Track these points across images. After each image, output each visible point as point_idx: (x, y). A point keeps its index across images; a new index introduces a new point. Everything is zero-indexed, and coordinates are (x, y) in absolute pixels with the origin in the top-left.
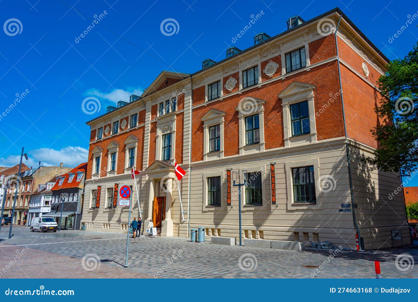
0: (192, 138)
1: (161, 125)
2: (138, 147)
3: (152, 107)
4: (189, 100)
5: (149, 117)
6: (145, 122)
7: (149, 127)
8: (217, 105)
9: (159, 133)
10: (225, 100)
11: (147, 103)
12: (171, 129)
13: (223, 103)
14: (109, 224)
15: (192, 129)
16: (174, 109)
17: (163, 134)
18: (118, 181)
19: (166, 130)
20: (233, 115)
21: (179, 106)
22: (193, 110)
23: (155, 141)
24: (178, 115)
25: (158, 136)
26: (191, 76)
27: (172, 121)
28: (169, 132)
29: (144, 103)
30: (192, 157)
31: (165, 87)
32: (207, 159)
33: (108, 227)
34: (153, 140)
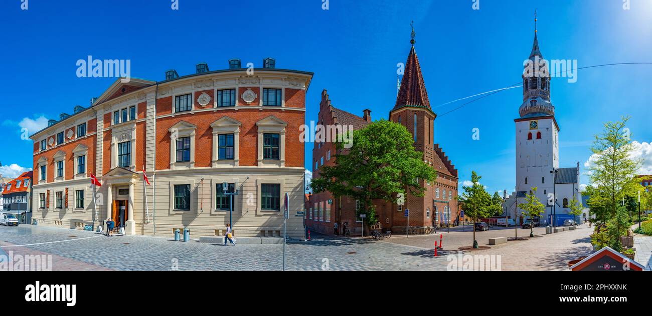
0: (156, 148)
1: (117, 134)
2: (88, 154)
3: (104, 115)
4: (151, 109)
5: (101, 126)
6: (96, 131)
7: (101, 136)
8: (187, 118)
9: (115, 141)
10: (196, 114)
11: (98, 112)
12: (130, 137)
13: (194, 117)
14: (61, 222)
15: (156, 139)
16: (133, 118)
17: (119, 142)
18: (67, 185)
19: (123, 139)
20: (205, 130)
21: (140, 115)
22: (157, 120)
23: (110, 149)
24: (138, 124)
25: (114, 144)
26: (157, 84)
27: (131, 129)
28: (127, 140)
29: (95, 112)
30: (156, 165)
31: (121, 94)
32: (174, 168)
33: (60, 224)
34: (108, 148)
